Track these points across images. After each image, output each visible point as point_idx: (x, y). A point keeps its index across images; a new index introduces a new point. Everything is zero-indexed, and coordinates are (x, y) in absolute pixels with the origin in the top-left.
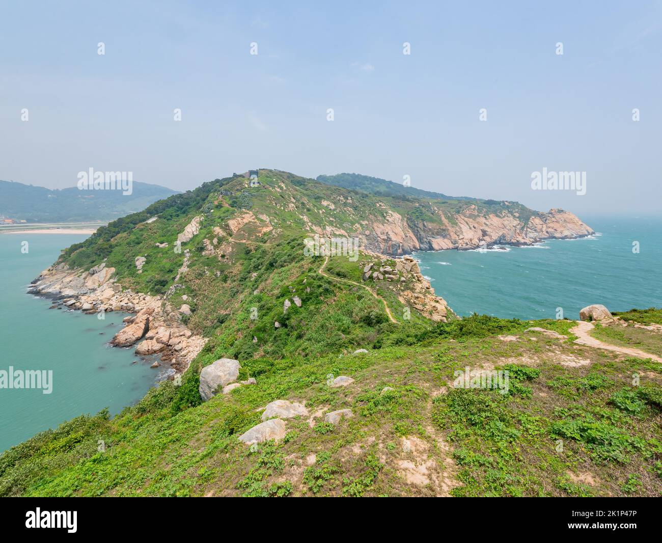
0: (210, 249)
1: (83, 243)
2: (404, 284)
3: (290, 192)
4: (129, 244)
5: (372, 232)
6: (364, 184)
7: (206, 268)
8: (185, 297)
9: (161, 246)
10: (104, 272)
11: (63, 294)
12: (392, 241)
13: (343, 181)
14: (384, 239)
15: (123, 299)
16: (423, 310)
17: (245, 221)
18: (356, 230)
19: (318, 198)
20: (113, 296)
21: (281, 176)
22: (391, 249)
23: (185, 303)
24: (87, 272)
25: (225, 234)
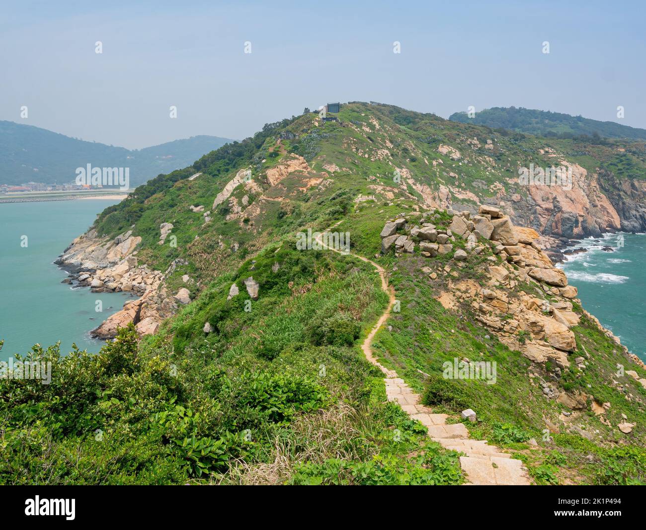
0: (236, 210)
1: (117, 206)
2: (461, 264)
3: (386, 132)
4: (162, 206)
5: (526, 196)
6: (530, 124)
7: (221, 237)
8: (186, 278)
9: (196, 209)
10: (130, 242)
11: (83, 267)
12: (562, 212)
13: (492, 120)
14: (547, 210)
15: (137, 276)
16: (500, 329)
17: (291, 170)
18: (495, 193)
19: (434, 142)
20: (127, 271)
21: (380, 110)
22: (560, 226)
23: (185, 286)
24: (112, 241)
25: (260, 190)
